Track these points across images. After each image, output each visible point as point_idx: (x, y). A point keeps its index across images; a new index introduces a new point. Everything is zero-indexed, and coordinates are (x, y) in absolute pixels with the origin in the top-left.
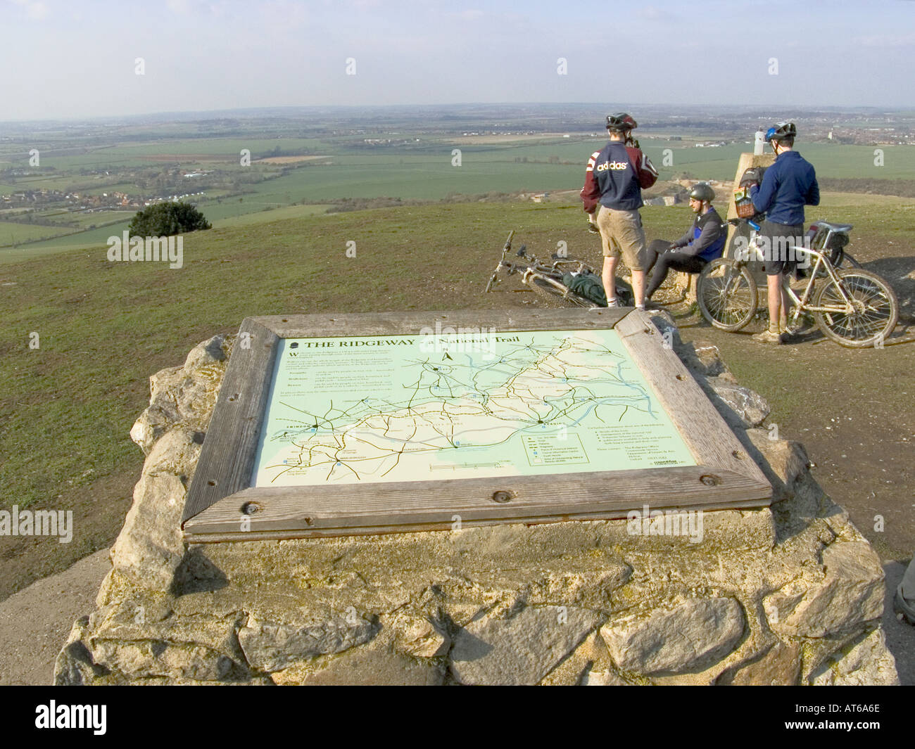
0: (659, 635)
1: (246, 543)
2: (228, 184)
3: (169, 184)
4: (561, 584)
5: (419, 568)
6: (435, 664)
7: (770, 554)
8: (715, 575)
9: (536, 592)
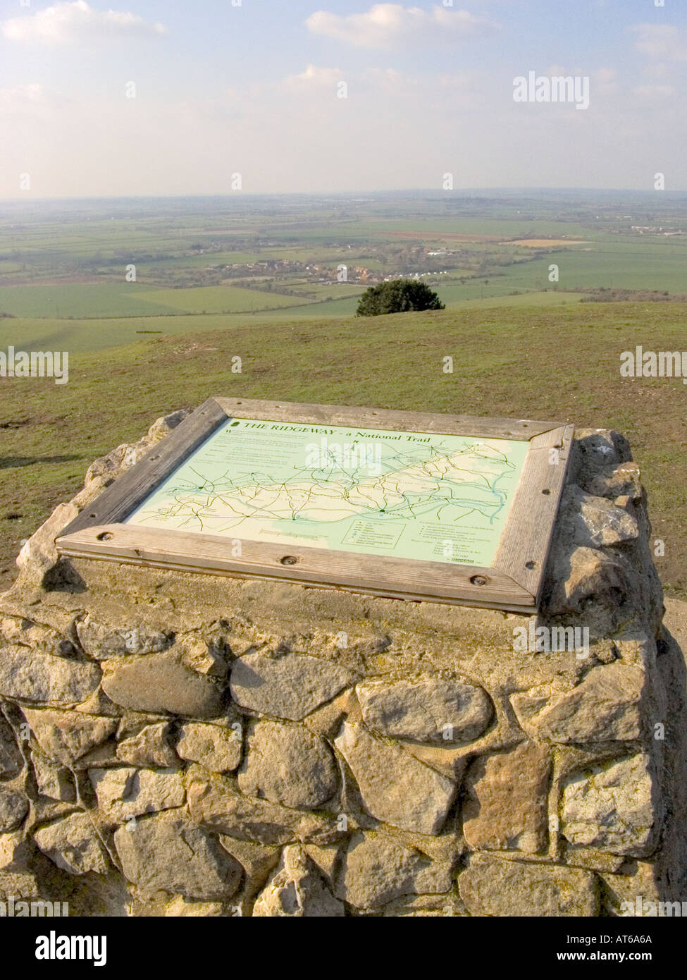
0: (400, 703)
1: (99, 562)
2: (474, 265)
3: (412, 261)
4: (322, 640)
5: (216, 605)
6: (214, 682)
7: (531, 658)
8: (465, 664)
9: (299, 642)
